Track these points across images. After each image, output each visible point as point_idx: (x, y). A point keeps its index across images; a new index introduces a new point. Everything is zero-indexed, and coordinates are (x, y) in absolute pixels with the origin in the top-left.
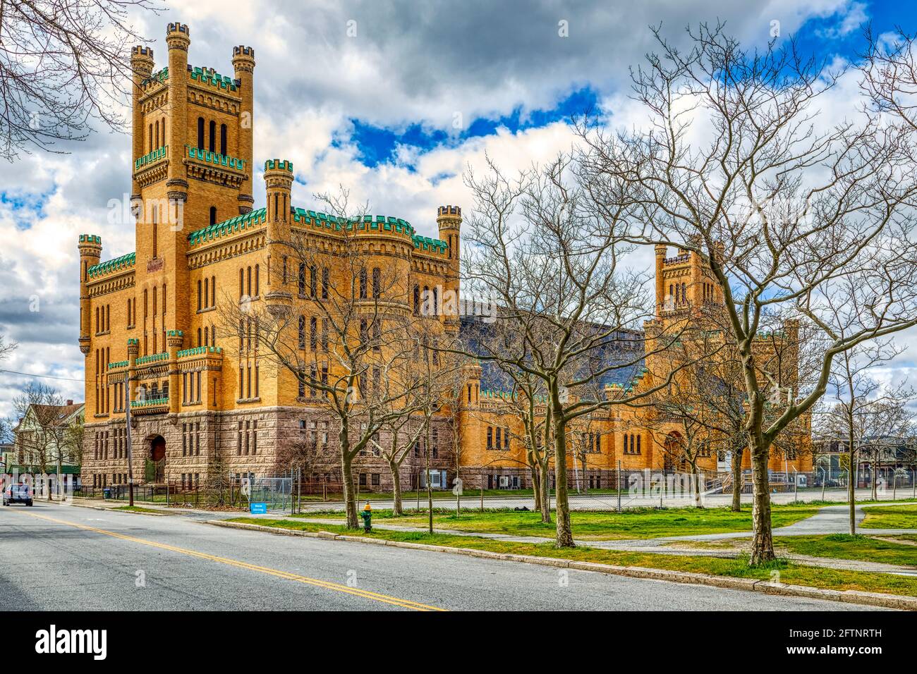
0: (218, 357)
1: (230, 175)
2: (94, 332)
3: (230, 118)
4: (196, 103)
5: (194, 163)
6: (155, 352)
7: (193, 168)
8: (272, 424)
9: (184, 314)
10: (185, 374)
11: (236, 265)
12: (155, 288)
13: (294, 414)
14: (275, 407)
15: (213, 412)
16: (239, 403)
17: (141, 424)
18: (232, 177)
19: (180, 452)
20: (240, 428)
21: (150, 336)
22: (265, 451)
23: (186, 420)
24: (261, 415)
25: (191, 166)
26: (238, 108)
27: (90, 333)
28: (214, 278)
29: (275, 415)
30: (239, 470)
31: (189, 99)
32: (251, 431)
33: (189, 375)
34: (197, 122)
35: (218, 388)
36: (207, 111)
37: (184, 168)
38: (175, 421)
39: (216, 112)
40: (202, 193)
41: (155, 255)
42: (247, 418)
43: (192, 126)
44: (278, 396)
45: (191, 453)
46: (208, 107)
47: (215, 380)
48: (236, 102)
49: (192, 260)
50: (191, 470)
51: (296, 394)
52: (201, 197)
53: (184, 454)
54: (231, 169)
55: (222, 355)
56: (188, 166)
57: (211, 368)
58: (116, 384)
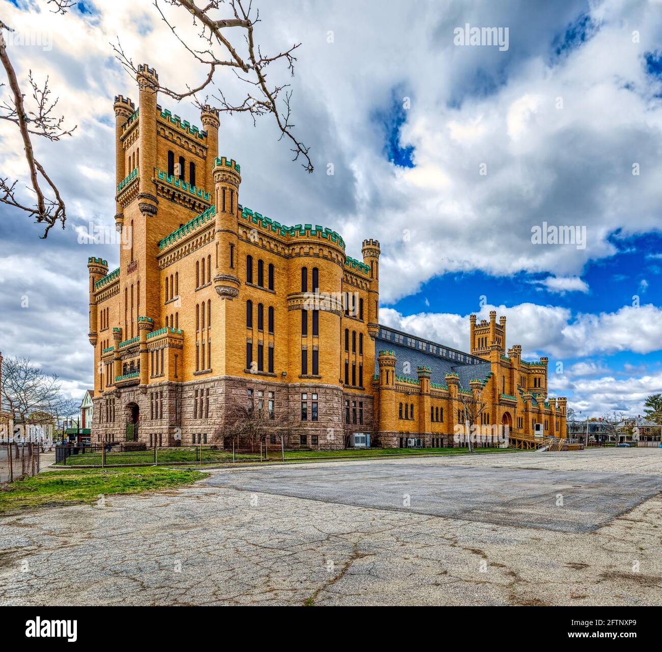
0: (179, 337)
1: (198, 202)
2: (99, 329)
3: (198, 159)
4: (166, 138)
5: (163, 184)
6: (132, 337)
7: (163, 188)
8: (221, 391)
9: (155, 306)
10: (152, 352)
11: (193, 259)
12: (132, 286)
13: (242, 383)
14: (223, 376)
15: (173, 382)
16: (195, 374)
17: (123, 395)
18: (200, 204)
19: (149, 416)
20: (197, 396)
21: (129, 324)
22: (215, 415)
23: (153, 390)
24: (212, 384)
25: (160, 186)
26: (205, 153)
27: (97, 330)
28: (177, 273)
29: (223, 383)
30: (194, 431)
31: (158, 133)
32: (204, 398)
33: (155, 352)
34: (167, 154)
35: (179, 363)
36: (177, 148)
37: (154, 186)
38: (145, 390)
39: (185, 151)
40: (172, 211)
41: (132, 260)
42: (201, 387)
43: (162, 156)
44: (226, 367)
45: (157, 417)
46: (178, 145)
47: (176, 356)
48: (204, 147)
49: (161, 262)
50: (156, 431)
51: (244, 366)
52: (171, 214)
53: (152, 419)
54: (198, 198)
55: (183, 336)
56: (157, 186)
57: (171, 346)
58: (108, 365)
